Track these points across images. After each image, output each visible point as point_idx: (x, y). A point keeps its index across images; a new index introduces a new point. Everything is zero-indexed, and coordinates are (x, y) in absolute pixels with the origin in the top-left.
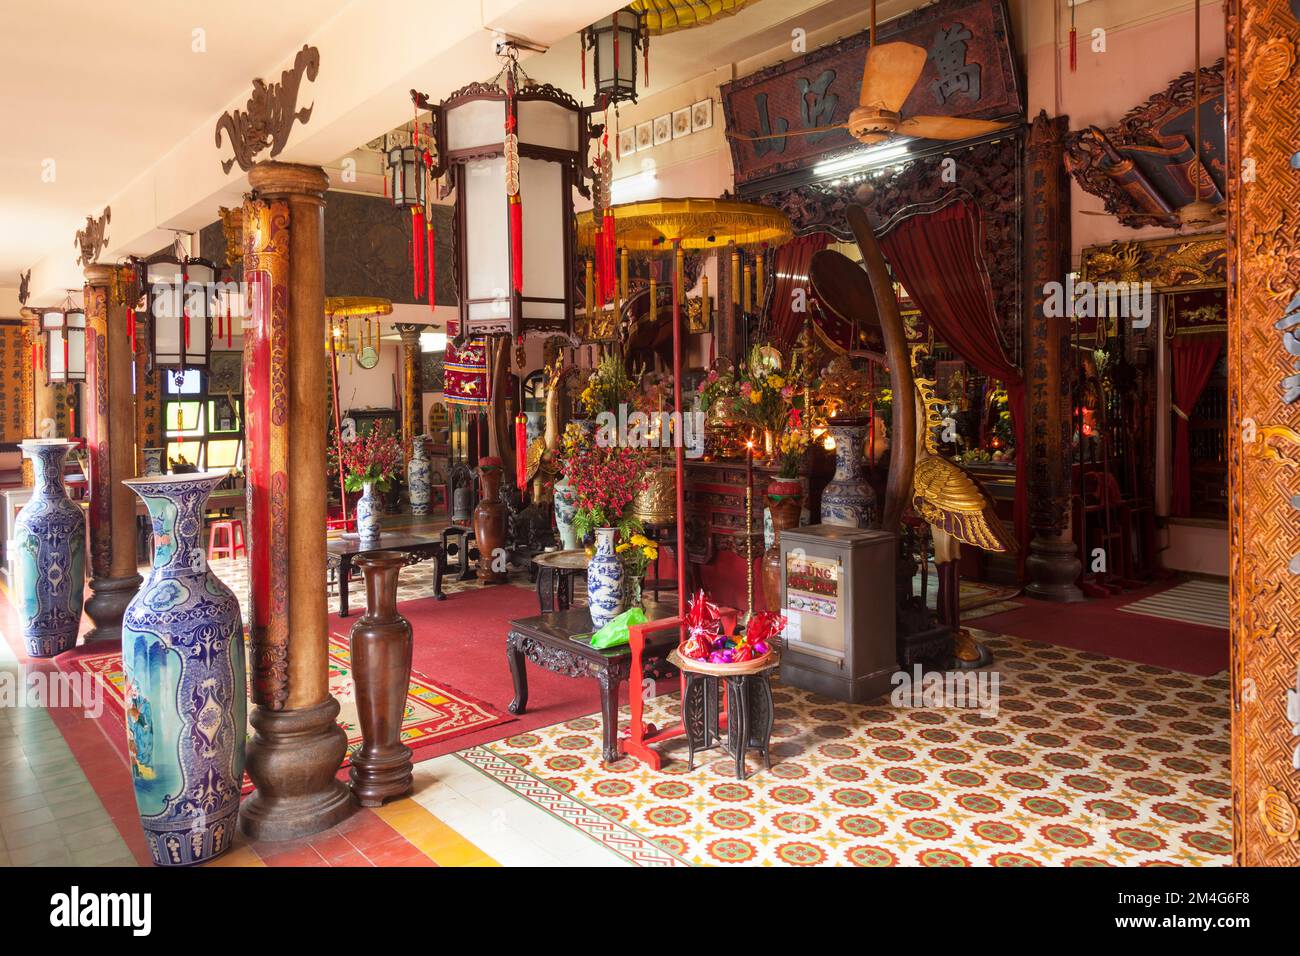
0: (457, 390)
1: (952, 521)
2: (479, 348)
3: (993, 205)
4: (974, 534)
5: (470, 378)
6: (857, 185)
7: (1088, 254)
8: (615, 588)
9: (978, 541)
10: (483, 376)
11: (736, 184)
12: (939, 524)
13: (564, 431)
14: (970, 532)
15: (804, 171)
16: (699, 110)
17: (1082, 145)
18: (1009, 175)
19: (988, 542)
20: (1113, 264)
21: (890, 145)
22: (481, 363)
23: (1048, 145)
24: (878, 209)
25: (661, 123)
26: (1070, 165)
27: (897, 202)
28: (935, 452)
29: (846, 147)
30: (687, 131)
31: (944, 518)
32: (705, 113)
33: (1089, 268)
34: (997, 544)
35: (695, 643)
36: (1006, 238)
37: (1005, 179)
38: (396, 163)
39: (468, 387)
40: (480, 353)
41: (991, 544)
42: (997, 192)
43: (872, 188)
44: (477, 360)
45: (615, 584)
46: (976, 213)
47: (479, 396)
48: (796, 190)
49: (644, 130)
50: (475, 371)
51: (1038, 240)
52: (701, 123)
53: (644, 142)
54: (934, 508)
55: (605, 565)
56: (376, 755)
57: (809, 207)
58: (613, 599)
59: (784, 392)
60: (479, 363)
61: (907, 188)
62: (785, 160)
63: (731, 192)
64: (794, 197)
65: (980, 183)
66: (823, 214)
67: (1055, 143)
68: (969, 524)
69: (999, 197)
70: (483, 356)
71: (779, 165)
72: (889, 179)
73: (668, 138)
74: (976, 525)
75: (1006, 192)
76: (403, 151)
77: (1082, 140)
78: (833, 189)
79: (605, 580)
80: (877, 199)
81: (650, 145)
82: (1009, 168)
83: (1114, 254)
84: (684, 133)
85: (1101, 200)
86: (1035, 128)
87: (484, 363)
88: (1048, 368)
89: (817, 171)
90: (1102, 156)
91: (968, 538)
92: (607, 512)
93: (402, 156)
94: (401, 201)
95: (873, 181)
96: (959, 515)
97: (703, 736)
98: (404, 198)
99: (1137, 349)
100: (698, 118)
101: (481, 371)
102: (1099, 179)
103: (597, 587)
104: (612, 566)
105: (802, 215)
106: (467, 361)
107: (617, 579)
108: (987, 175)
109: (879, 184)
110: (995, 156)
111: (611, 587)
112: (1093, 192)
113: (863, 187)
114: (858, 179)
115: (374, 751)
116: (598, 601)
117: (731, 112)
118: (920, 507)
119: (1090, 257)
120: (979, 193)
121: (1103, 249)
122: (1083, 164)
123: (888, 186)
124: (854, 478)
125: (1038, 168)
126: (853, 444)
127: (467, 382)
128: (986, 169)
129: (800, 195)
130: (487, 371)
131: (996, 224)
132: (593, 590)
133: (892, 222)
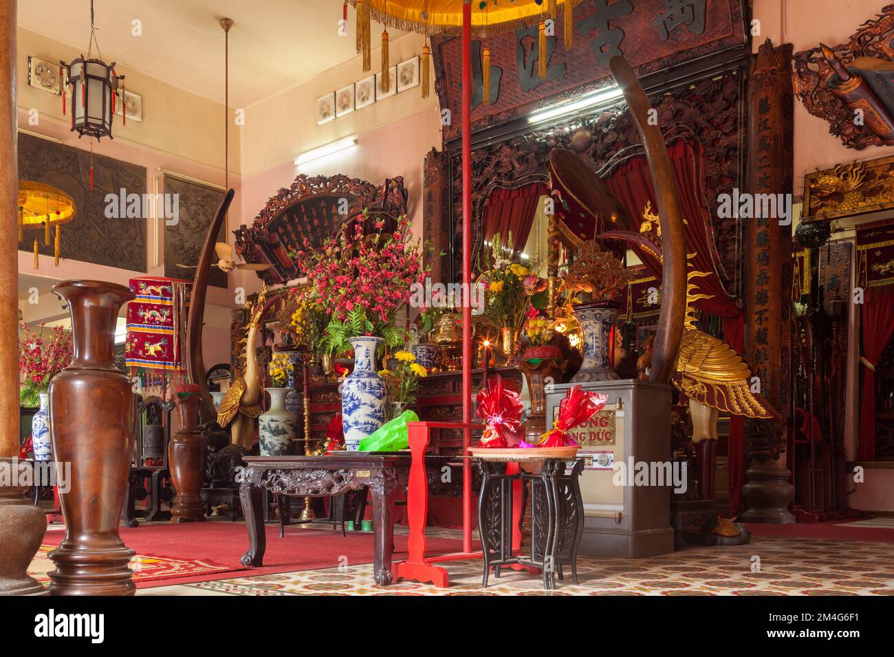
0: (141, 353)
1: (714, 395)
2: (166, 307)
3: (714, 140)
4: (739, 404)
5: (155, 339)
6: (572, 133)
7: (811, 178)
8: (377, 408)
9: (743, 408)
10: (170, 338)
11: (444, 139)
12: (700, 398)
13: (271, 360)
14: (734, 403)
15: (517, 122)
16: (405, 69)
17: (809, 65)
18: (731, 109)
19: (754, 409)
20: (837, 186)
21: (609, 87)
22: (168, 324)
23: (773, 72)
24: (594, 155)
25: (364, 86)
26: (798, 85)
27: (614, 145)
28: (694, 327)
29: (563, 92)
30: (392, 91)
31: (706, 390)
32: (412, 73)
33: (812, 192)
34: (763, 411)
35: (493, 432)
36: (726, 173)
37: (727, 113)
38: (78, 77)
39: (152, 349)
40: (167, 313)
41: (757, 412)
42: (718, 127)
43: (588, 134)
44: (163, 320)
45: (378, 403)
46: (696, 151)
47: (165, 359)
48: (507, 143)
49: (345, 95)
50: (161, 332)
51: (760, 168)
52: (407, 83)
53: (344, 107)
54: (695, 382)
55: (367, 380)
56: (84, 543)
57: (523, 160)
58: (374, 421)
59: (526, 282)
60: (165, 324)
61: (624, 132)
62: (498, 111)
63: (439, 149)
64: (507, 150)
65: (701, 120)
66: (535, 164)
67: (781, 70)
68: (733, 395)
69: (720, 133)
70: (170, 316)
71: (492, 117)
72: (607, 123)
73: (371, 100)
74: (741, 395)
75: (728, 127)
76: (85, 63)
77: (811, 61)
78: (548, 138)
79: (366, 397)
80: (594, 145)
81: (351, 110)
82: (731, 104)
83: (838, 176)
84: (388, 94)
85: (827, 122)
86: (759, 57)
87: (171, 324)
88: (770, 294)
89: (532, 120)
90: (831, 74)
91: (732, 408)
92: (371, 314)
93: (85, 68)
94: (82, 121)
95: (590, 127)
96: (723, 387)
97: (499, 547)
98: (86, 116)
99: (832, 301)
100: (404, 78)
101: (168, 332)
102: (825, 100)
103: (356, 407)
104: (374, 382)
105: (514, 168)
106: (152, 321)
107: (379, 398)
108: (708, 111)
109: (596, 130)
110: (717, 92)
111: (372, 406)
112: (818, 115)
113: (579, 134)
114: (573, 127)
115: (84, 538)
116: (356, 423)
117: (442, 63)
118: (680, 383)
119: (813, 181)
120: (700, 131)
121: (827, 173)
122: (812, 86)
123: (605, 130)
124: (604, 365)
125: (763, 95)
126: (603, 329)
127: (152, 344)
128: (707, 106)
129: (512, 147)
130: (174, 333)
131: (716, 160)
132: (350, 412)
133: (608, 166)
